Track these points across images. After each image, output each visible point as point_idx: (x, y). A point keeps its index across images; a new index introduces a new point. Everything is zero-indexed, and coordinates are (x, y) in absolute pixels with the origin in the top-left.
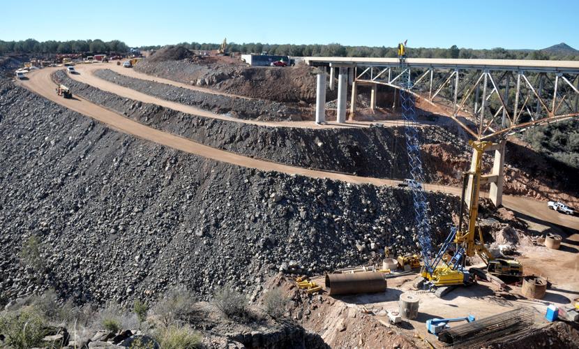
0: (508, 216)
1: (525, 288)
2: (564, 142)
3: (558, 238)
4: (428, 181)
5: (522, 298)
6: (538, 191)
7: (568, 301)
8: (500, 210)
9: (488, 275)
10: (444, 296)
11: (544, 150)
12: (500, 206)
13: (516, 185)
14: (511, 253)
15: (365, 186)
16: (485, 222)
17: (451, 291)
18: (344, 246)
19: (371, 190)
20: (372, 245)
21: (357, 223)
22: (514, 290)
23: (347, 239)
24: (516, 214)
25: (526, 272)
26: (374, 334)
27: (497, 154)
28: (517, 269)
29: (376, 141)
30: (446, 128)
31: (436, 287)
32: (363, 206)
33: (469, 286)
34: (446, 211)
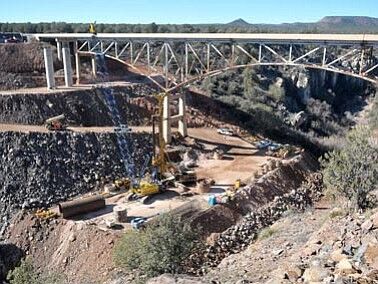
0: (191, 142)
1: (198, 187)
2: (226, 89)
3: (222, 152)
4: (138, 124)
5: (196, 194)
6: (211, 123)
7: (224, 191)
8: (187, 139)
9: (176, 183)
10: (146, 202)
11: (214, 95)
12: (186, 136)
13: (197, 121)
14: (192, 166)
15: (88, 134)
16: (176, 149)
17: (150, 198)
18: (74, 181)
19: (92, 137)
20: (96, 176)
21: (83, 162)
22: (192, 190)
23: (76, 175)
24: (196, 140)
25: (199, 177)
26: (96, 238)
27: (181, 101)
28: (193, 176)
29: (97, 98)
30: (149, 85)
31: (141, 198)
32: (87, 149)
33: (164, 192)
34: (150, 144)
